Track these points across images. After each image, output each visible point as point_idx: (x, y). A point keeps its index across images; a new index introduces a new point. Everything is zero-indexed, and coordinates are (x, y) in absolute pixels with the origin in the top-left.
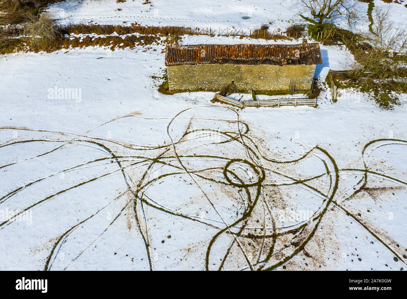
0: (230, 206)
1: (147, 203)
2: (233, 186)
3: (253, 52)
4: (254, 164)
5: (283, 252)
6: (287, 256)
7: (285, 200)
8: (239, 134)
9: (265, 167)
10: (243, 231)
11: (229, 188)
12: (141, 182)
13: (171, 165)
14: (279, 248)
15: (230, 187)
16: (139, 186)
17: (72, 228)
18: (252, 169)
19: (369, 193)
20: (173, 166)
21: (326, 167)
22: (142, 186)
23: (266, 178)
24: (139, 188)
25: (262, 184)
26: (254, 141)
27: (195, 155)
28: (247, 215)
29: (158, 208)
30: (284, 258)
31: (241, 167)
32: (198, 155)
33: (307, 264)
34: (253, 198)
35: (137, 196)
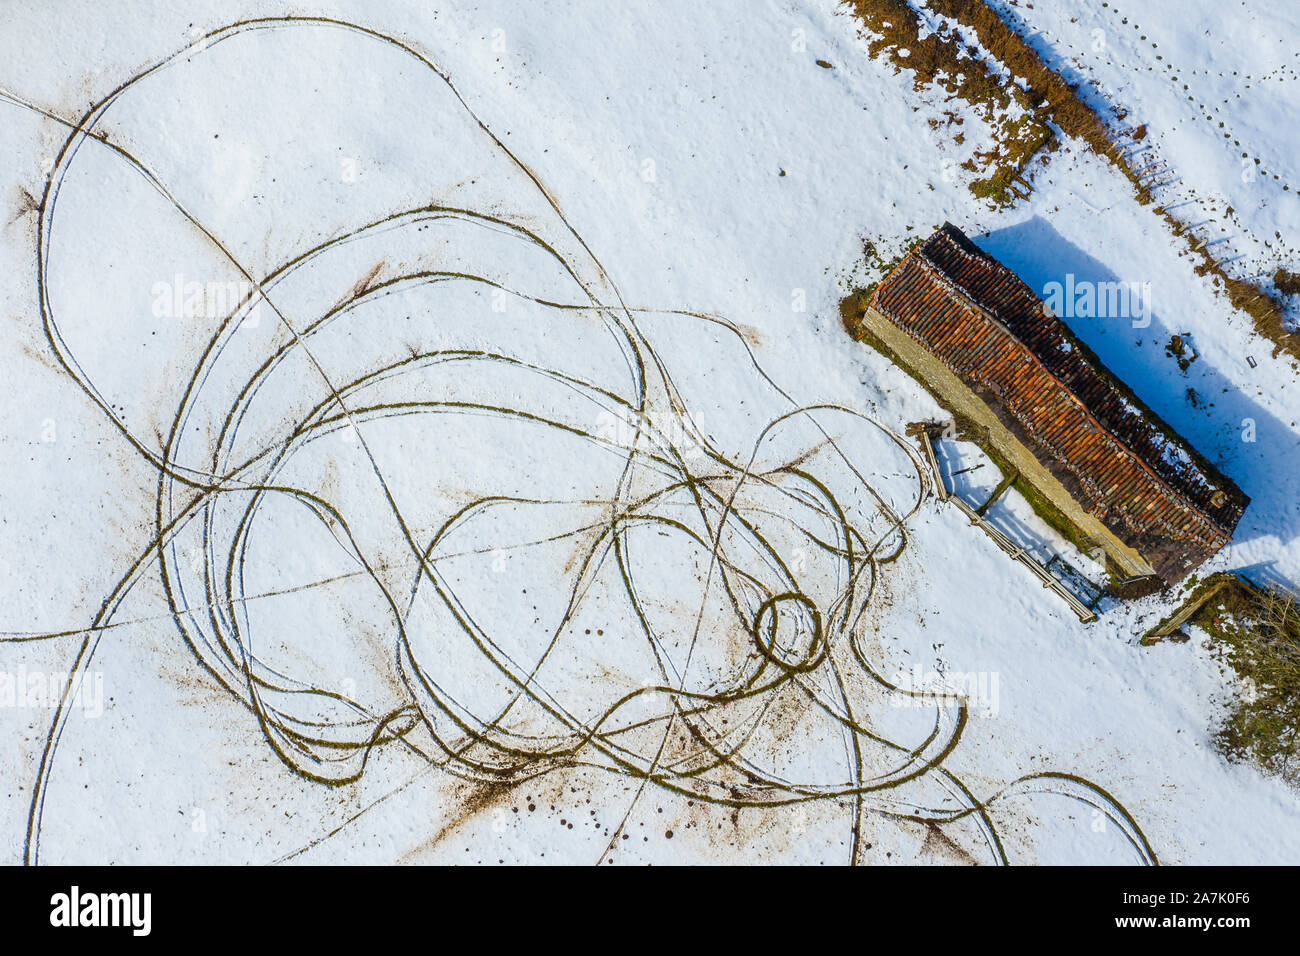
0: (714, 665)
1: (617, 550)
2: (751, 639)
3: (1068, 431)
4: (824, 632)
5: (711, 787)
6: (709, 795)
7: (797, 729)
8: (867, 552)
9: (832, 654)
10: (692, 715)
11: (744, 637)
12: (638, 505)
13: (704, 516)
14: (711, 779)
15: (747, 636)
16: (631, 508)
17: (503, 498)
18: (810, 638)
19: (929, 837)
20: (706, 520)
21: (927, 744)
22: (634, 513)
23: (813, 673)
24: (628, 514)
25: (796, 676)
26: (875, 591)
27: (757, 528)
28: (722, 699)
29: (623, 573)
30: (704, 794)
31: (799, 619)
32: (760, 534)
33: (720, 827)
34: (758, 684)
35: (614, 524)
